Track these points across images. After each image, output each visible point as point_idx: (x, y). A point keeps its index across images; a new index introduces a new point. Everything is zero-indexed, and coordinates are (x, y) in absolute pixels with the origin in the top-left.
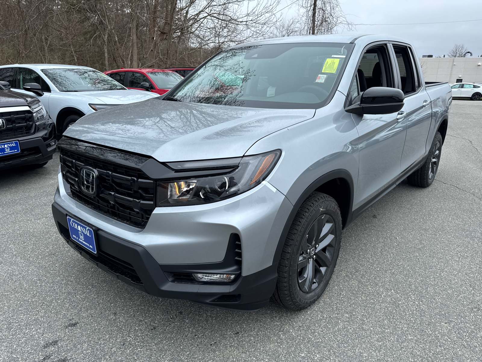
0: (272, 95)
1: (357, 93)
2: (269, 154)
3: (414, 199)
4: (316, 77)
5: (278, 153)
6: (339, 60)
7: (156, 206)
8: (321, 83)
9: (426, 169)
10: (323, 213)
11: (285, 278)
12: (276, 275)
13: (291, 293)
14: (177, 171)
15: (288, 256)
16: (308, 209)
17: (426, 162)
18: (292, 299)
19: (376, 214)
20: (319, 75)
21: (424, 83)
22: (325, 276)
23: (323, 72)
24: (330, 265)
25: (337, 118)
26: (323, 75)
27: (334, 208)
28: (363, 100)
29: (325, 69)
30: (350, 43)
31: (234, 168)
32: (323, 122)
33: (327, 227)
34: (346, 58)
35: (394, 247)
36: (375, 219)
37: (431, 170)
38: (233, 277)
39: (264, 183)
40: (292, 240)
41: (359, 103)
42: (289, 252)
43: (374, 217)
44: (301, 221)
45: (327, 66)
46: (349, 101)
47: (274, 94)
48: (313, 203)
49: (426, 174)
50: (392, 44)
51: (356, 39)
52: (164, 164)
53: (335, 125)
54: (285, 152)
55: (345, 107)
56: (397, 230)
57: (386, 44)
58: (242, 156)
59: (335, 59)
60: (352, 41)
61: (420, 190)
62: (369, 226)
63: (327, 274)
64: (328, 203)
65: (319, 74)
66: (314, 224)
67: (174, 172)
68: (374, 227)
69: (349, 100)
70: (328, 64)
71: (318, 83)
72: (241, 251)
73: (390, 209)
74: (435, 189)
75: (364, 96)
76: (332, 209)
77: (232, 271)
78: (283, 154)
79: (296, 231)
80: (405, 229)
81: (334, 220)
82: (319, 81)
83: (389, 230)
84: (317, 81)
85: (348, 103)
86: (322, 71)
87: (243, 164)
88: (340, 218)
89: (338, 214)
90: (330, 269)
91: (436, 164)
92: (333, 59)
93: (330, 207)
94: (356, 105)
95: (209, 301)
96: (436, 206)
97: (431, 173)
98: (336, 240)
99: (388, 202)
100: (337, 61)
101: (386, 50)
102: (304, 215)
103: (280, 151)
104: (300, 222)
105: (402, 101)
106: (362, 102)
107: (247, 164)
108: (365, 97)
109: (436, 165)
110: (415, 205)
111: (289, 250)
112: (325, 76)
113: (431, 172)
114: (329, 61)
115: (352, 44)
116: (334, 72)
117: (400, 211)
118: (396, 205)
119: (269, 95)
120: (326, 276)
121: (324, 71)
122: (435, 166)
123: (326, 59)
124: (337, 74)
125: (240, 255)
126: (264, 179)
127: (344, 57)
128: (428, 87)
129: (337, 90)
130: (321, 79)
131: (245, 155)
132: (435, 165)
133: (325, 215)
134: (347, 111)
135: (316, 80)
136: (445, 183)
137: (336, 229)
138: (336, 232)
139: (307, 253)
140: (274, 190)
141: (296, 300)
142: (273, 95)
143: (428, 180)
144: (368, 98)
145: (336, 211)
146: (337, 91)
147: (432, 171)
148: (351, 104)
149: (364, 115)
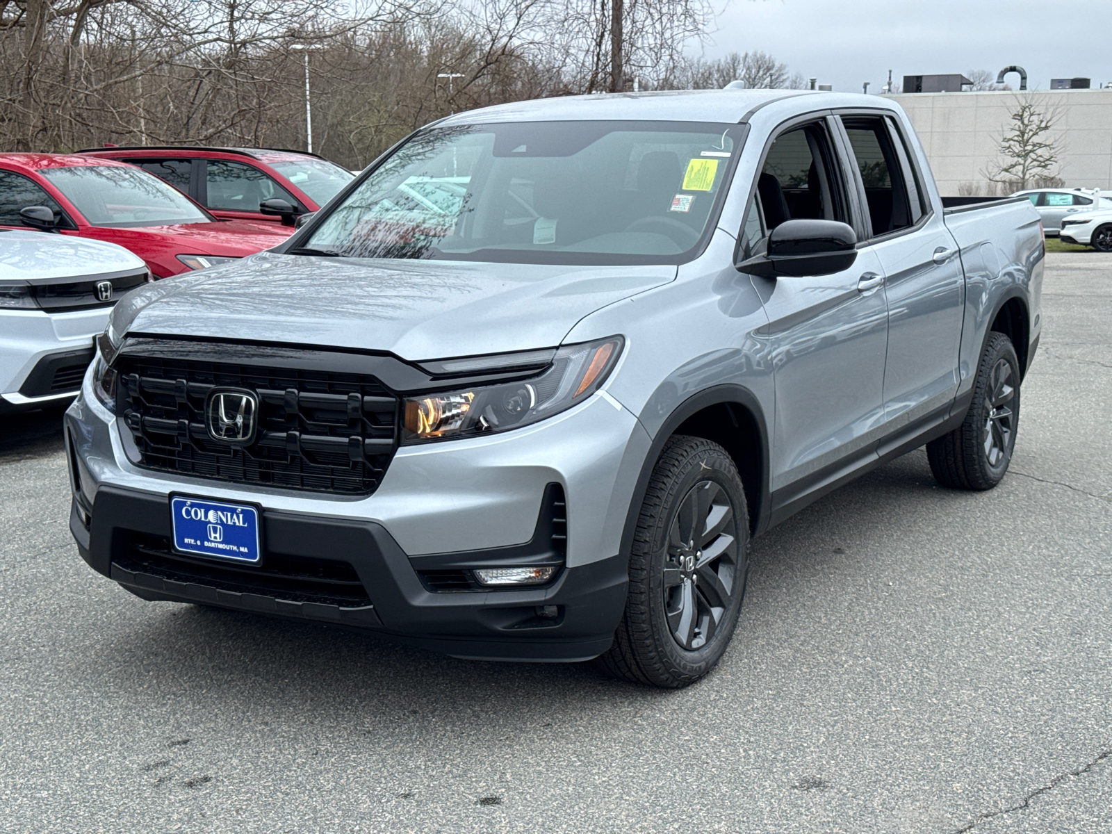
0: (548, 240)
1: (760, 232)
2: (604, 343)
3: (947, 515)
4: (669, 200)
5: (617, 341)
6: (716, 162)
7: (399, 444)
8: (682, 213)
9: (975, 434)
10: (707, 477)
11: (641, 593)
12: (626, 579)
13: (655, 630)
14: (436, 377)
15: (646, 548)
16: (677, 460)
17: (970, 414)
18: (656, 645)
19: (844, 547)
20: (678, 196)
21: (937, 205)
22: (719, 628)
23: (684, 188)
24: (730, 604)
25: (722, 284)
26: (686, 197)
27: (729, 471)
28: (773, 247)
29: (688, 183)
30: (740, 123)
31: (543, 368)
32: (694, 289)
33: (717, 515)
34: (731, 158)
35: (879, 599)
36: (838, 556)
37: (994, 438)
38: (550, 571)
39: (599, 392)
40: (652, 516)
41: (765, 253)
42: (647, 539)
43: (839, 551)
44: (665, 481)
45: (693, 176)
46: (743, 250)
47: (554, 237)
48: (686, 451)
49: (975, 449)
50: (841, 116)
51: (752, 113)
52: (414, 364)
53: (719, 297)
54: (631, 341)
55: (735, 261)
56: (893, 572)
57: (824, 119)
58: (557, 344)
59: (708, 160)
60: (742, 119)
61: (969, 496)
62: (823, 568)
63: (723, 624)
64: (715, 455)
65: (676, 193)
66: (690, 495)
67: (431, 380)
68: (837, 569)
69: (744, 246)
70: (695, 170)
71: (676, 212)
72: (564, 520)
73: (882, 537)
74: (1009, 493)
75: (774, 239)
76: (726, 472)
77: (547, 559)
78: (628, 343)
79: (658, 500)
80: (911, 570)
81: (731, 500)
82: (677, 209)
83: (872, 573)
84: (673, 208)
85: (741, 254)
86: (681, 186)
87: (557, 360)
88: (744, 497)
89: (738, 485)
90: (729, 613)
91: (1007, 424)
92: (704, 161)
93: (721, 465)
94: (759, 258)
95: (504, 628)
96: (1002, 525)
97: (995, 451)
98: (738, 548)
99: (877, 523)
100: (713, 165)
101: (826, 131)
102: (670, 471)
103: (622, 339)
104: (664, 483)
105: (851, 247)
106: (771, 250)
107: (566, 361)
108: (777, 242)
109: (1009, 427)
110: (947, 526)
111: (647, 536)
112: (690, 197)
113: (995, 445)
114: (695, 163)
115: (743, 126)
116: (708, 189)
117: (906, 539)
118: (896, 528)
119: (539, 241)
120: (721, 627)
121: (687, 187)
122: (1006, 432)
123: (689, 161)
124: (715, 192)
125: (563, 529)
126: (599, 386)
127: (728, 155)
128: (952, 212)
129: (716, 227)
130: (683, 204)
131: (563, 343)
132: (1005, 429)
133: (710, 482)
134: (741, 270)
135: (670, 206)
136: (1040, 478)
137: (735, 521)
138: (736, 528)
139: (680, 564)
140: (619, 407)
141: (664, 648)
142: (552, 239)
143: (983, 466)
144: (783, 242)
145: (733, 478)
146: (717, 230)
147: (998, 443)
148: (747, 255)
149: (779, 278)
